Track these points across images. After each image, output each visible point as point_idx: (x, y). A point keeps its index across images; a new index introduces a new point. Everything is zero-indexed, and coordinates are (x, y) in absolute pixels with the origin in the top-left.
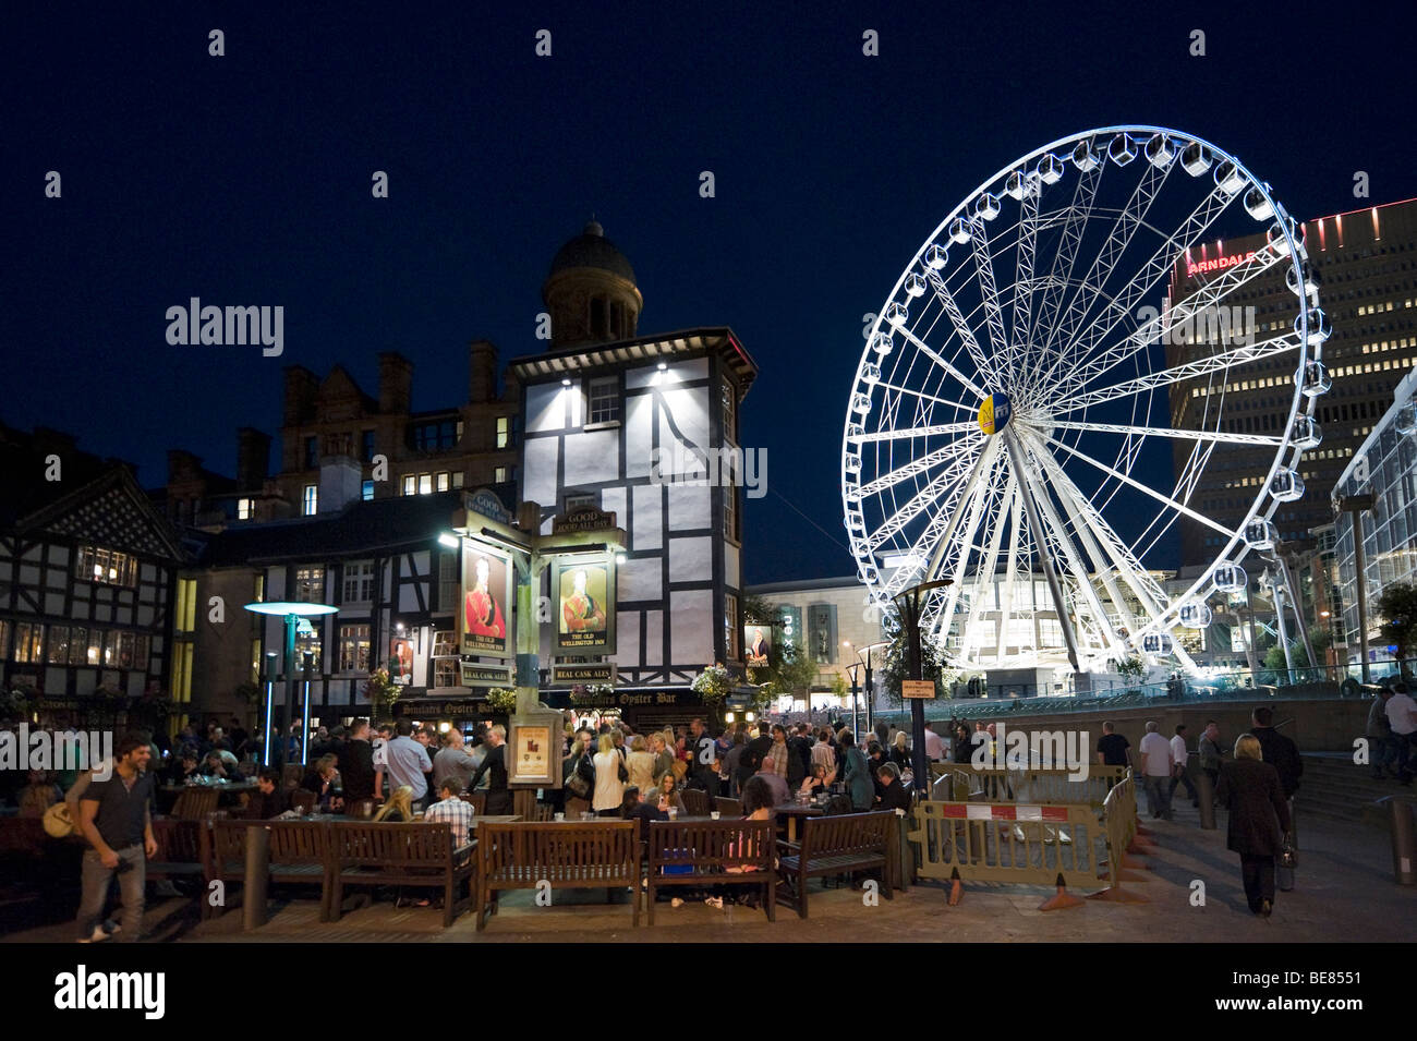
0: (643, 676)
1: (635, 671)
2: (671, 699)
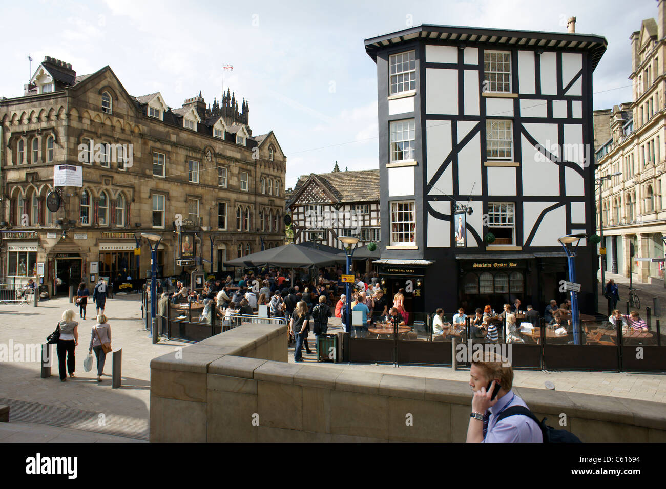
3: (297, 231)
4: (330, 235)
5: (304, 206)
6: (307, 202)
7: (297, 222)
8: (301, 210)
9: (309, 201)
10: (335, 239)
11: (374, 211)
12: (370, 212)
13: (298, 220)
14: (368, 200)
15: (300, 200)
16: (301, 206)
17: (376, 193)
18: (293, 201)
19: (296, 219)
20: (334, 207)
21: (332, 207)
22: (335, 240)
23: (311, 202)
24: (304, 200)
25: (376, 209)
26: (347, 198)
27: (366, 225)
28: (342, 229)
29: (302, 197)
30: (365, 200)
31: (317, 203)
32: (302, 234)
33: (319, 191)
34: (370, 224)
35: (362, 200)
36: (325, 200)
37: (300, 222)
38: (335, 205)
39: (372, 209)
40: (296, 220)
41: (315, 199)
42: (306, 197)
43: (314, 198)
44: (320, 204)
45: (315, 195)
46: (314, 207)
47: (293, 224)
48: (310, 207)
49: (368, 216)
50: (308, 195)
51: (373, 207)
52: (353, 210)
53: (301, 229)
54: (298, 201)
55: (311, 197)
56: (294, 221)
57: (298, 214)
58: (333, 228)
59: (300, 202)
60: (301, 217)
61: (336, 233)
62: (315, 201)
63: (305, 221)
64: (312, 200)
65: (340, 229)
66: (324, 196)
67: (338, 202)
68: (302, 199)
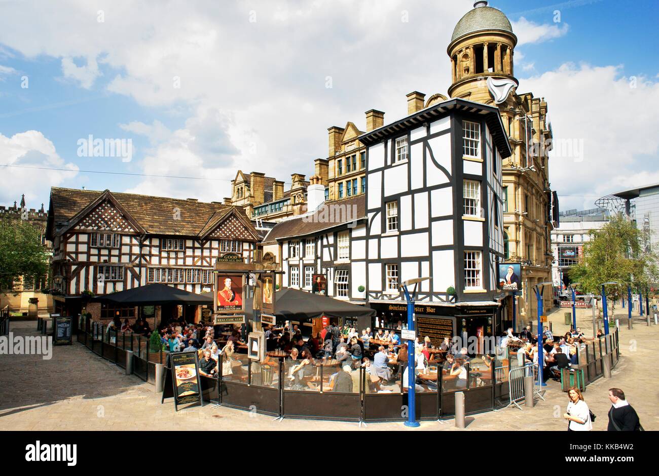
0: (420, 297)
2: (433, 310)
3: (74, 268)
4: (129, 274)
5: (89, 234)
6: (96, 228)
8: (83, 238)
9: (100, 227)
10: (135, 280)
11: (189, 248)
12: (185, 249)
13: (77, 253)
14: (184, 234)
15: (84, 224)
16: (84, 233)
17: (187, 226)
18: (72, 225)
19: (74, 250)
20: (136, 239)
21: (133, 239)
22: (136, 282)
23: (103, 229)
24: (90, 225)
25: (192, 246)
26: (155, 229)
27: (178, 264)
28: (147, 268)
29: (87, 221)
30: (181, 234)
31: (111, 230)
32: (83, 272)
33: (115, 215)
34: (184, 262)
35: (177, 234)
36: (126, 227)
37: (79, 255)
38: (139, 236)
39: (187, 246)
40: (72, 253)
41: (109, 226)
42: (94, 222)
43: (106, 222)
44: (116, 232)
45: (110, 220)
46: (105, 236)
47: (68, 258)
48: (99, 236)
49: (182, 253)
50: (97, 219)
51: (189, 243)
52: (163, 244)
53: (81, 265)
54: (79, 226)
55: (102, 222)
56: (69, 254)
57: (77, 243)
58: (134, 266)
59: (83, 228)
60: (83, 248)
61: (138, 272)
62: (108, 229)
63: (89, 254)
64: (104, 227)
65: (143, 267)
66: (124, 224)
67: (146, 233)
68: (87, 224)
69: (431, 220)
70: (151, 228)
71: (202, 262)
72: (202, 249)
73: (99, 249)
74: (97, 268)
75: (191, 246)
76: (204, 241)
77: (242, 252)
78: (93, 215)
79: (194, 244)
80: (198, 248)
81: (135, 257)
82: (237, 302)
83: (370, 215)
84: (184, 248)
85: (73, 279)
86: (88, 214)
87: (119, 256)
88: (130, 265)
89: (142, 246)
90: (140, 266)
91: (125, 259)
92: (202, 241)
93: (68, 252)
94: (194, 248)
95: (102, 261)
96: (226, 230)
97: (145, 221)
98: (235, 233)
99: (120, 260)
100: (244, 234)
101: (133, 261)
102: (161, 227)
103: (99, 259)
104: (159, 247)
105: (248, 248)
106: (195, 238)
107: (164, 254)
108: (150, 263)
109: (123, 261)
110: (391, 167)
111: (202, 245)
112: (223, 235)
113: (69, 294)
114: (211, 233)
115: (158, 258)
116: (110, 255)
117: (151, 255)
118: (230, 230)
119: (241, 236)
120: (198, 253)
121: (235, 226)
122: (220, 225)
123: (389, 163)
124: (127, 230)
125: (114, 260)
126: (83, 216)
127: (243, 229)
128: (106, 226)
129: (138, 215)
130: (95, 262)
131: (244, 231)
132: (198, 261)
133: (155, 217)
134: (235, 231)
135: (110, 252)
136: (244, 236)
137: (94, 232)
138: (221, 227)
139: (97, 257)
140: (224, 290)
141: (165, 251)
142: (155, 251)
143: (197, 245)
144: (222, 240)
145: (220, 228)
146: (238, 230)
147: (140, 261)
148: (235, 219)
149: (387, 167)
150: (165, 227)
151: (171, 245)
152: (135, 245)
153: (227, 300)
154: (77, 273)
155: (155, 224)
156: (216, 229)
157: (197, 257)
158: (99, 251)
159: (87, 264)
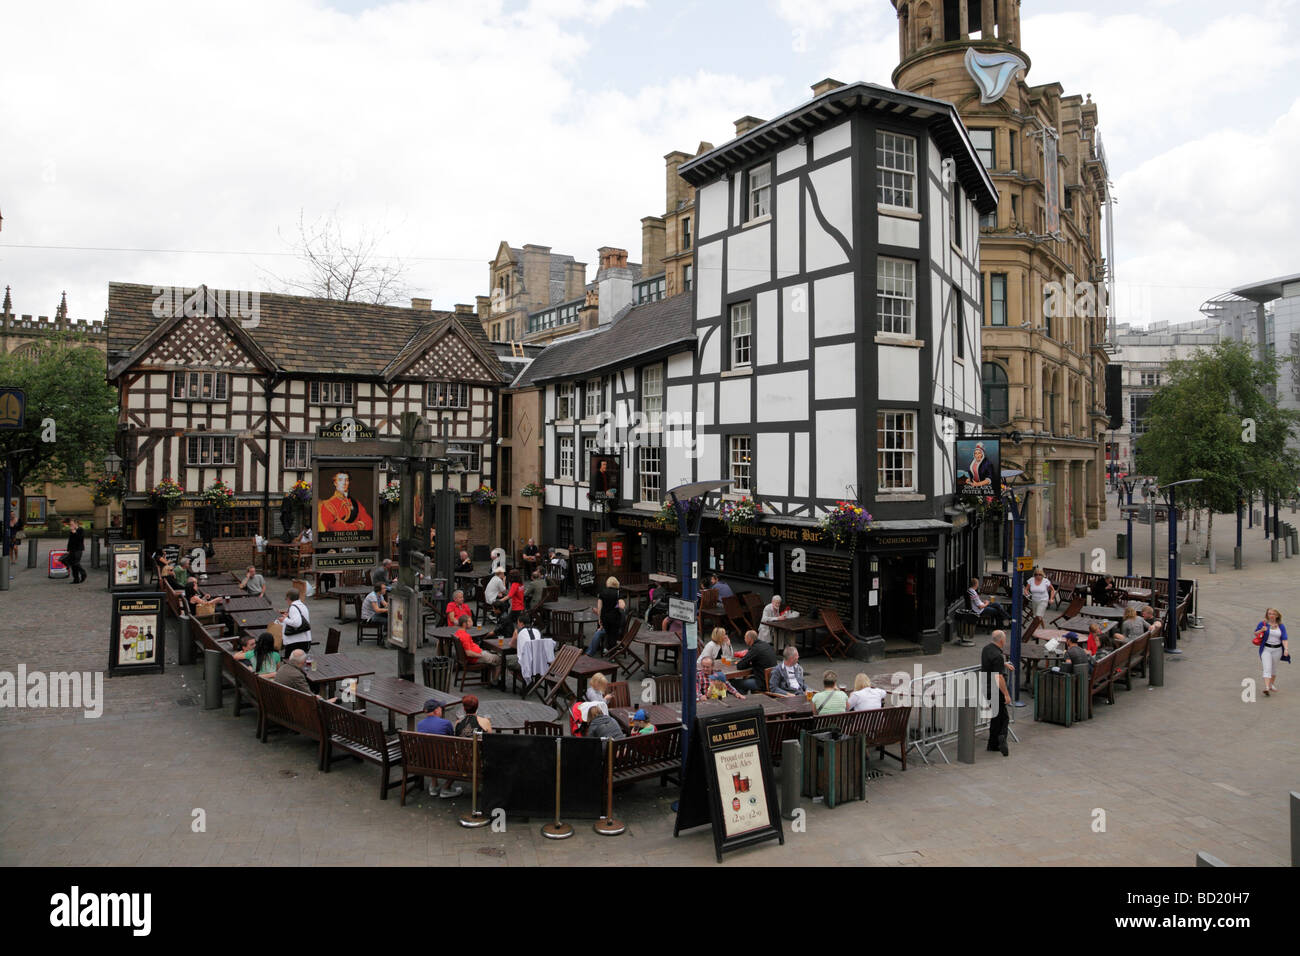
0: (792, 507)
1: (785, 501)
2: (814, 537)
3: (142, 440)
4: (247, 453)
5: (169, 373)
6: (181, 362)
7: (141, 417)
8: (159, 382)
9: (189, 360)
10: (259, 464)
11: (364, 399)
12: (356, 402)
13: (147, 411)
14: (353, 372)
15: (160, 355)
16: (160, 372)
17: (360, 356)
18: (137, 357)
19: (141, 405)
20: (260, 383)
21: (254, 382)
22: (261, 468)
23: (195, 362)
24: (172, 356)
26: (296, 363)
28: (282, 441)
29: (166, 348)
30: (347, 372)
31: (212, 366)
32: (159, 450)
33: (219, 335)
35: (340, 371)
36: (240, 359)
37: (152, 416)
38: (264, 376)
39: (360, 395)
40: (139, 411)
41: (207, 357)
42: (178, 349)
43: (201, 350)
44: (221, 370)
45: (208, 345)
46: (201, 378)
47: (130, 421)
48: (188, 377)
49: (351, 410)
50: (184, 344)
51: (364, 390)
52: (313, 392)
53: (156, 435)
54: (152, 358)
55: (194, 350)
56: (133, 413)
57: (147, 392)
58: (256, 437)
59: (157, 361)
60: (159, 401)
61: (264, 448)
62: (205, 362)
63: (169, 413)
64: (198, 359)
65: (274, 438)
66: (235, 352)
67: (278, 371)
68: (166, 353)
69: (815, 343)
70: (288, 362)
71: (390, 429)
72: (390, 400)
73: (189, 404)
74: (185, 441)
75: (368, 394)
76: (394, 386)
77: (471, 406)
78: (176, 335)
79: (373, 391)
80: (381, 400)
81: (258, 417)
82: (361, 524)
83: (702, 332)
84: (353, 400)
85: (140, 462)
86: (165, 335)
87: (228, 417)
88: (249, 435)
89: (269, 396)
90: (267, 435)
91: (239, 423)
92: (390, 384)
93: (131, 410)
94: (373, 399)
95: (195, 426)
96: (436, 363)
97: (278, 345)
98: (455, 368)
99: (228, 425)
100: (473, 369)
101: (254, 428)
102: (310, 358)
103: (189, 423)
104: (305, 397)
105: (481, 399)
106: (375, 380)
107: (315, 413)
108: (285, 429)
109: (234, 426)
110: (739, 230)
111: (390, 393)
112: (431, 372)
113: (134, 493)
114: (407, 370)
115: (301, 420)
116: (209, 416)
117: (288, 415)
118: (446, 363)
119: (468, 374)
120: (381, 408)
121: (455, 355)
122: (425, 353)
123: (736, 223)
124: (241, 364)
125: (218, 425)
126: (156, 339)
127: (472, 360)
128: (201, 357)
129: (268, 335)
130: (182, 430)
131: (473, 365)
132: (381, 425)
133: (301, 338)
134: (455, 364)
135: (209, 409)
136: (473, 374)
137: (178, 369)
138: (427, 357)
139: (185, 420)
140: (332, 499)
141: (316, 406)
142: (297, 406)
143: (380, 393)
144: (430, 383)
145: (424, 359)
146: (461, 361)
147: (268, 427)
148: (454, 340)
149: (732, 230)
150: (317, 359)
151: (327, 393)
152: (257, 394)
153: (339, 520)
154: (148, 451)
155: (300, 352)
156: (417, 361)
157: (379, 417)
158: (189, 408)
159: (167, 433)
